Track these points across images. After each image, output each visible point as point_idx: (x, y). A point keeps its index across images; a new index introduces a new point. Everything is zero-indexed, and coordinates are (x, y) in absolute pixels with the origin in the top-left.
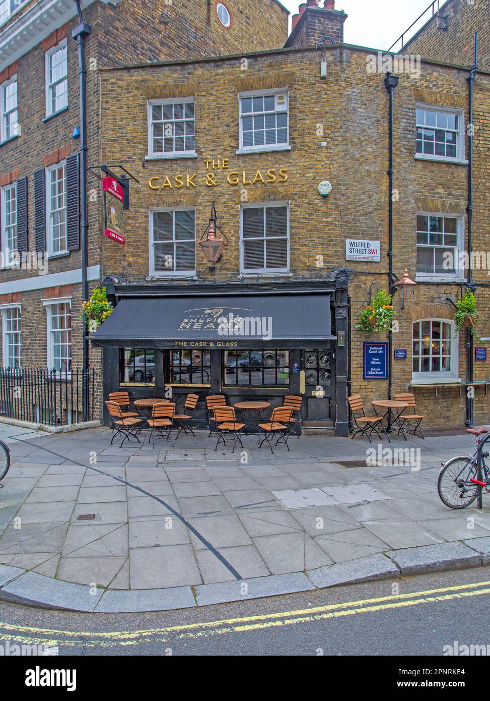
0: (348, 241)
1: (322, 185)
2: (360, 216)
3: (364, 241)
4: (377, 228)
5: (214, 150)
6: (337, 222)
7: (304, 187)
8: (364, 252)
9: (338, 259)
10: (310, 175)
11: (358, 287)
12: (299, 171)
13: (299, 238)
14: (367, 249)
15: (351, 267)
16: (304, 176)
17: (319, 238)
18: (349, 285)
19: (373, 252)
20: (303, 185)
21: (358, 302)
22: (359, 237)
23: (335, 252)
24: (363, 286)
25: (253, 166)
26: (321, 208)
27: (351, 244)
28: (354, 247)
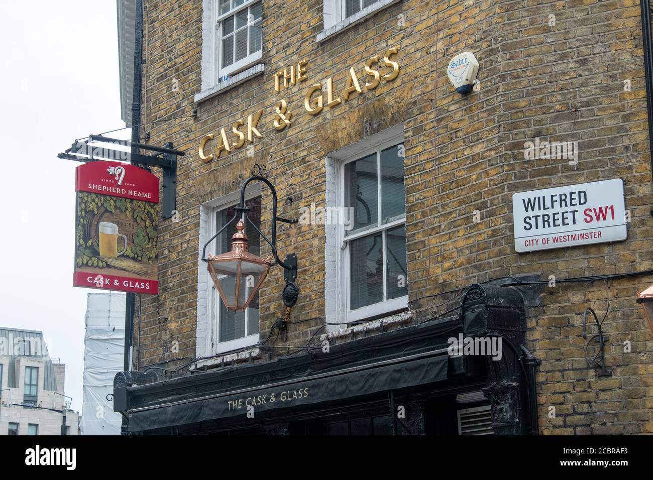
0: (518, 198)
1: (453, 65)
2: (554, 120)
3: (567, 190)
4: (612, 141)
5: (288, 45)
6: (493, 153)
7: (429, 81)
8: (570, 221)
9: (499, 253)
10: (440, 45)
11: (561, 325)
12: (419, 45)
13: (424, 214)
14: (581, 209)
15: (533, 270)
16: (428, 53)
17: (460, 204)
18: (531, 323)
19: (601, 214)
20: (427, 76)
21: (563, 371)
22: (554, 179)
23: (492, 236)
24: (577, 321)
25: (345, 61)
26: (461, 125)
27: (529, 205)
28: (536, 212)
